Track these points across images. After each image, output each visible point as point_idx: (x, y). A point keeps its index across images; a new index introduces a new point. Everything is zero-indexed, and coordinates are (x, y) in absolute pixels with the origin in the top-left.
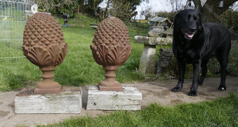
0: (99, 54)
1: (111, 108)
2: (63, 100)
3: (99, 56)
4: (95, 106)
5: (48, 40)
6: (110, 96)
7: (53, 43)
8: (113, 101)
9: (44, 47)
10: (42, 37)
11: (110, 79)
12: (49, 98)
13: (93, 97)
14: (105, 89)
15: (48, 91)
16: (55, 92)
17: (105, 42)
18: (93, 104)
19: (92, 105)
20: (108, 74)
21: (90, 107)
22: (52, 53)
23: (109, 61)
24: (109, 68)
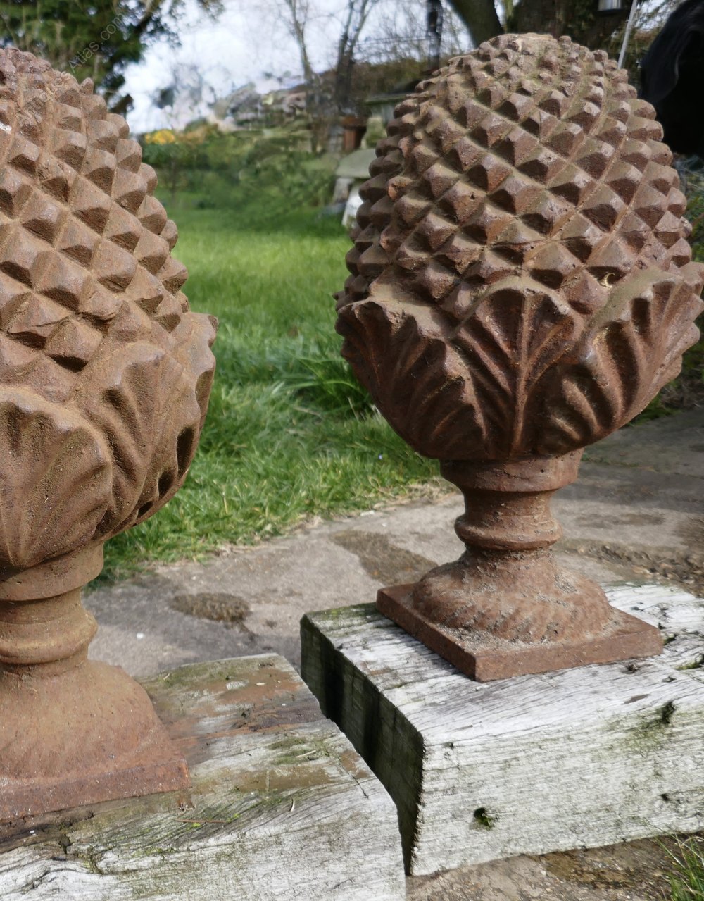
0: (466, 375)
1: (618, 824)
2: (260, 870)
3: (469, 394)
4: (484, 836)
5: (86, 316)
6: (611, 728)
7: (127, 336)
8: (635, 764)
9: (48, 396)
10: (27, 290)
11: (522, 565)
12: (126, 872)
13: (471, 761)
14: (516, 659)
15: (81, 785)
16: (149, 781)
17: (530, 264)
18: (470, 818)
19: (462, 828)
20: (512, 525)
21: (440, 854)
22: (126, 438)
23: (561, 422)
24: (528, 479)
